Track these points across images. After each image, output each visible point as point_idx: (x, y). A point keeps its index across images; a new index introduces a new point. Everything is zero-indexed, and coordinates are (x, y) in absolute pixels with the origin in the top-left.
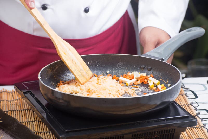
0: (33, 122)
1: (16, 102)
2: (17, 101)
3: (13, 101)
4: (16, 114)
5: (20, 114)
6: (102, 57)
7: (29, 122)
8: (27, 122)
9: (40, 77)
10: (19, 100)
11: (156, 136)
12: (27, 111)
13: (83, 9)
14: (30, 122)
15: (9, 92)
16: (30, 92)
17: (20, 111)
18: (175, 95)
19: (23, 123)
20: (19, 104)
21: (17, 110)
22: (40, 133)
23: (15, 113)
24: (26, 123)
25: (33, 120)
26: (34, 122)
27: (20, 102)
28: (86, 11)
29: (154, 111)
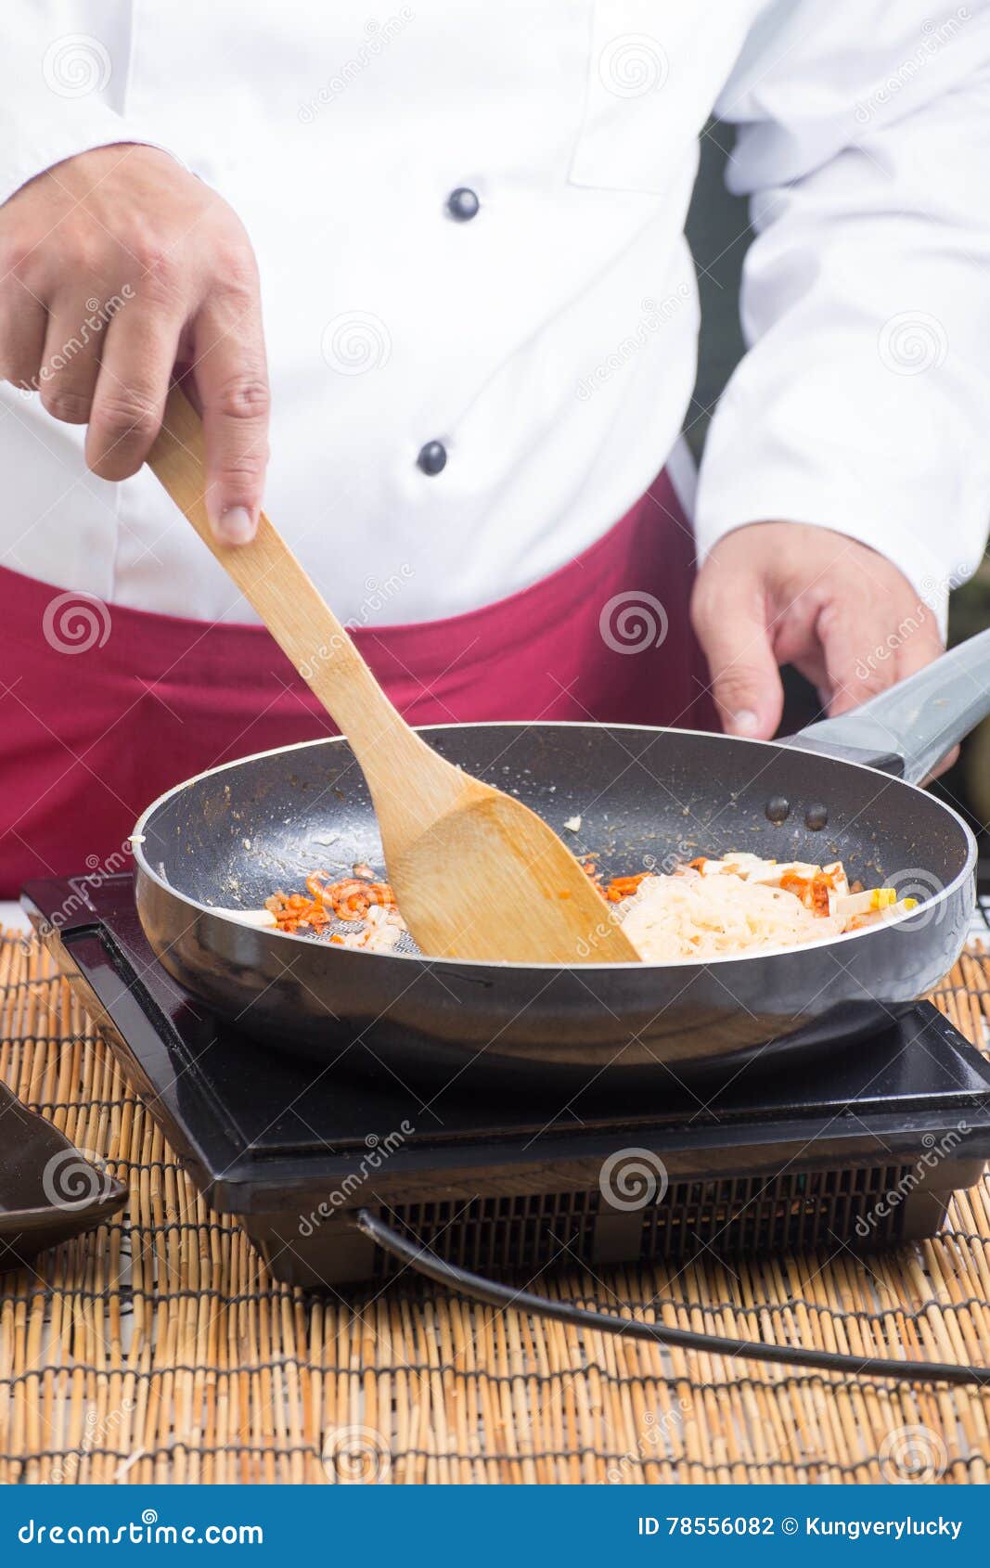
0: (110, 1105)
1: (38, 997)
2: (45, 986)
3: (22, 989)
4: (21, 1062)
5: (46, 1062)
6: (541, 740)
7: (88, 1107)
8: (78, 1106)
9: (143, 839)
10: (55, 983)
11: (794, 1209)
12: (88, 1045)
13: (414, 453)
14: (94, 1108)
15: (12, 936)
16: (98, 932)
17: (52, 1045)
18: (923, 967)
19: (53, 1108)
20: (52, 1009)
21: (35, 1040)
22: (139, 1168)
23: (21, 1053)
24: (72, 1110)
25: (116, 1098)
26: (115, 1110)
27: (59, 997)
28: (432, 462)
29: (784, 1053)
